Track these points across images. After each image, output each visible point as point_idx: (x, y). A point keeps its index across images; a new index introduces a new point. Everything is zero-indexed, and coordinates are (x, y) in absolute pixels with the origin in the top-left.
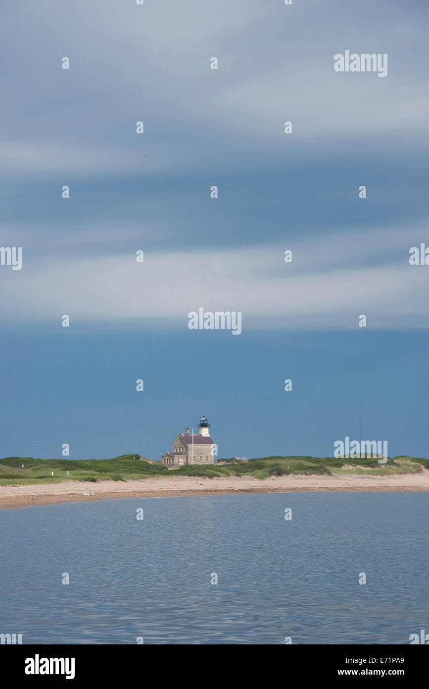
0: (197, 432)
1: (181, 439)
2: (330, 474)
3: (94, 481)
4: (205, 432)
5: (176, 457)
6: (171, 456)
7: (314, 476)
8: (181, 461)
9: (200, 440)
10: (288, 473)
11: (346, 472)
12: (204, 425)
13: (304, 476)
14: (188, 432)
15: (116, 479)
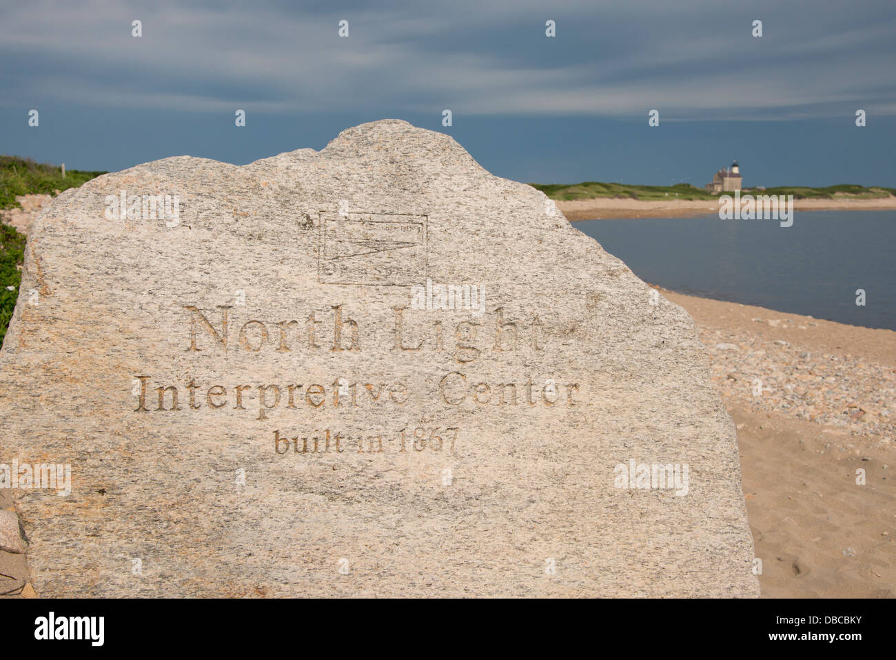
0: (731, 169)
1: (719, 174)
2: (831, 198)
3: (691, 200)
4: (736, 170)
5: (716, 186)
6: (712, 185)
7: (821, 200)
8: (719, 189)
9: (732, 175)
10: (805, 198)
11: (839, 197)
12: (735, 165)
13: (815, 200)
14: (724, 169)
15: (702, 199)
